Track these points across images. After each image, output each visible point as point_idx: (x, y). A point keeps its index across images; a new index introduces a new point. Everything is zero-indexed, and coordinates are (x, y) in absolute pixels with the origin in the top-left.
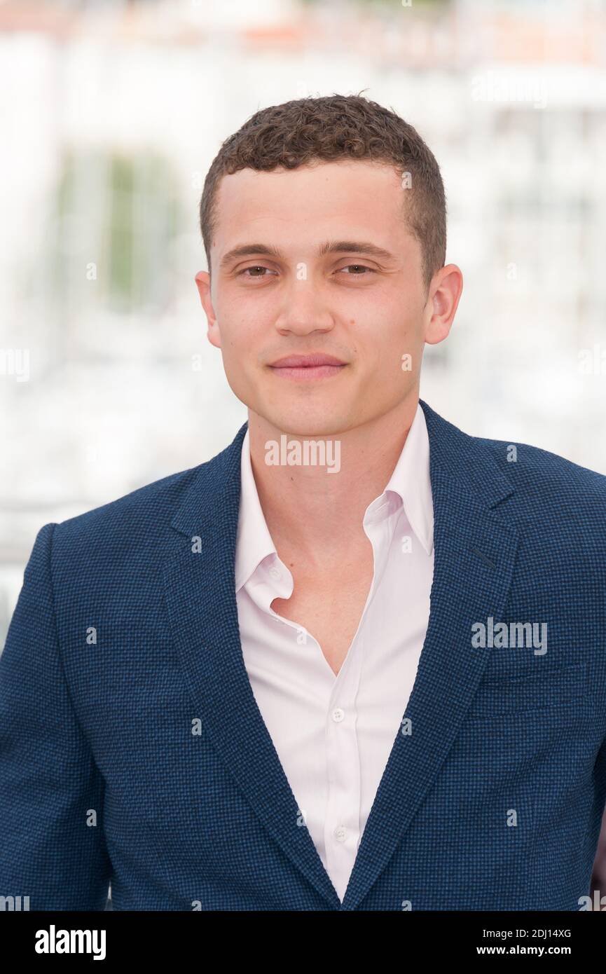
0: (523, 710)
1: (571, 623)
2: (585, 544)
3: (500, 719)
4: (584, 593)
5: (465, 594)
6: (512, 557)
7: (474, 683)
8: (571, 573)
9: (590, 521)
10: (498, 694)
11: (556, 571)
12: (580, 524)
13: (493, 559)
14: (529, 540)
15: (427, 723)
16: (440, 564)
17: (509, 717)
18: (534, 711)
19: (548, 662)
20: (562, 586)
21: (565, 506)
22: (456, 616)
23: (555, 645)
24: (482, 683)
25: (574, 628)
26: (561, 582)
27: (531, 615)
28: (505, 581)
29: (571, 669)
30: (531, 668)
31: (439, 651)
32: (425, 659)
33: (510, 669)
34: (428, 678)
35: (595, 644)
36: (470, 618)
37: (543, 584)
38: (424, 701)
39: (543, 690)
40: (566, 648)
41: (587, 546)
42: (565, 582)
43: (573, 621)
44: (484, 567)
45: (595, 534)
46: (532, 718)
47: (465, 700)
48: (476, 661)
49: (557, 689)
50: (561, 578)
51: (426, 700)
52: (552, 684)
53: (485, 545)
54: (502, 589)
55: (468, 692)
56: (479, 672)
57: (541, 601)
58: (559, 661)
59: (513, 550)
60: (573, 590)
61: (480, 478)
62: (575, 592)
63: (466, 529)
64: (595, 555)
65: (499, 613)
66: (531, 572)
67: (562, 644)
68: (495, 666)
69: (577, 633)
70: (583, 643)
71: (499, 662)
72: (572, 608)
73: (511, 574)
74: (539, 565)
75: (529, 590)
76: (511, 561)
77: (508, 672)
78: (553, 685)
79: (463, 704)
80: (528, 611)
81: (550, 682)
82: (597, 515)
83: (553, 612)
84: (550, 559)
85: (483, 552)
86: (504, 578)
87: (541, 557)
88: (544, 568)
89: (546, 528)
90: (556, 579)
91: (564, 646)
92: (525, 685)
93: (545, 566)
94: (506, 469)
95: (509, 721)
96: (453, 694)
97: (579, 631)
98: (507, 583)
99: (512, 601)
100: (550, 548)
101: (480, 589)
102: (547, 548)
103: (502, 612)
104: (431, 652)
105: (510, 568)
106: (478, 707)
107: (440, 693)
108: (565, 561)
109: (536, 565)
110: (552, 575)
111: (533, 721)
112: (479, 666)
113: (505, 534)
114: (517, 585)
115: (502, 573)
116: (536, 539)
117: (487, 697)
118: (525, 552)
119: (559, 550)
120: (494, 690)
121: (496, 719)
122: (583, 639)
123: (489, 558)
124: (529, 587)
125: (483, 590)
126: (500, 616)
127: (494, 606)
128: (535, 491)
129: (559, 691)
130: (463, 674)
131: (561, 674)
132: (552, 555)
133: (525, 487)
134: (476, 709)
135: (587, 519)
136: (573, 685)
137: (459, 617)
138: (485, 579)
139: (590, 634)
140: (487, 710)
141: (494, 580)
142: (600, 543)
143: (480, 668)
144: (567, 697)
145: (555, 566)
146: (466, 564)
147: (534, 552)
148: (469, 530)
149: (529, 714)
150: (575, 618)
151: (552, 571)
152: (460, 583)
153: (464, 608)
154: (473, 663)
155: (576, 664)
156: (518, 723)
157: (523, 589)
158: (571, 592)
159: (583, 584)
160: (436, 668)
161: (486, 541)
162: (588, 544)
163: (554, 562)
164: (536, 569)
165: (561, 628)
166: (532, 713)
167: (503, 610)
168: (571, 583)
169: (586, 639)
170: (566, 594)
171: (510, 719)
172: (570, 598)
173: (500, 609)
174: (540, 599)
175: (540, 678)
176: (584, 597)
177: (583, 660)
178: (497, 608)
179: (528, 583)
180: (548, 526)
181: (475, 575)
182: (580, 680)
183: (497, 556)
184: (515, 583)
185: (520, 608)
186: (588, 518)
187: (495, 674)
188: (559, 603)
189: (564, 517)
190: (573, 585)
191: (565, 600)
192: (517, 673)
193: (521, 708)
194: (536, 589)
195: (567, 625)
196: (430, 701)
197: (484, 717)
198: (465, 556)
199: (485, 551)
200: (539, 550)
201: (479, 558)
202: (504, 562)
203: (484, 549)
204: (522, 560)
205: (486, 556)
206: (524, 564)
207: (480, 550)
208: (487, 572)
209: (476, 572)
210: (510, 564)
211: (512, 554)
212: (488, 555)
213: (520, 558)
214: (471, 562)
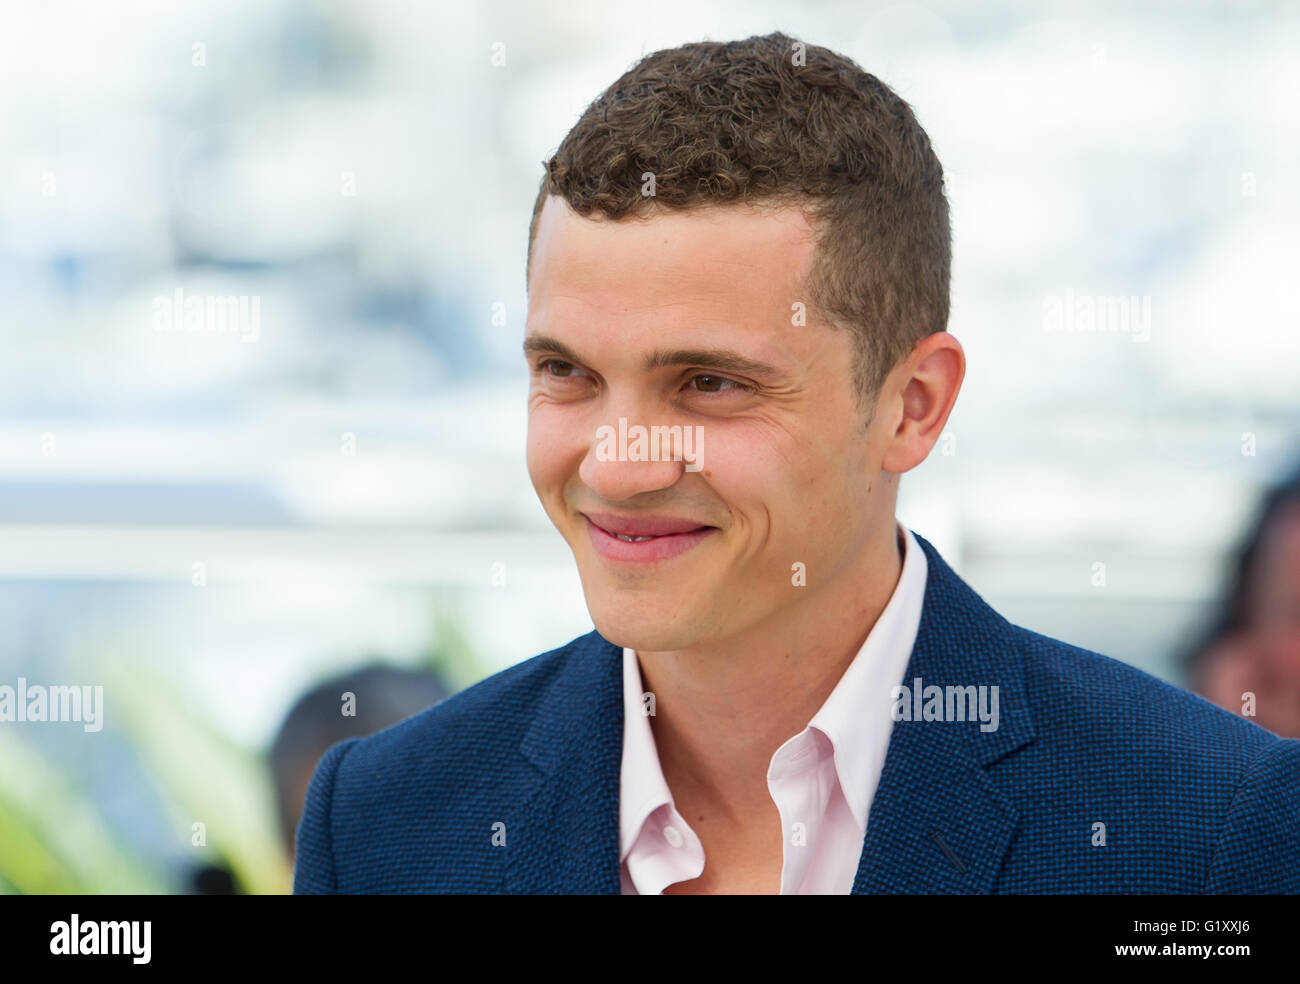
2: (1122, 840)
6: (997, 856)
11: (1066, 883)
13: (964, 857)
14: (1035, 828)
44: (945, 870)
53: (956, 831)
59: (1002, 844)
63: (931, 800)
66: (1025, 882)
73: (989, 885)
74: (1042, 871)
76: (995, 863)
84: (1060, 863)
85: (950, 844)
87: (1047, 857)
88: (1048, 877)
93: (1051, 873)
94: (1034, 693)
105: (990, 874)
108: (1084, 868)
109: (1035, 872)
113: (996, 813)
115: (974, 881)
116: (1047, 826)
118: (1023, 848)
119: (1078, 849)
123: (958, 855)
128: (1068, 740)
132: (1066, 856)
133: (1056, 729)
146: (916, 863)
147: (1038, 849)
148: (936, 801)
151: (1060, 882)
161: (959, 826)
163: (1066, 869)
164: (1035, 879)
181: (927, 883)
183: (972, 852)
189: (1102, 790)
198: (916, 848)
199: (955, 841)
200: (1047, 845)
201: (941, 852)
202: (981, 863)
203: (953, 838)
204: (1016, 862)
205: (954, 850)
206: (1017, 868)
207: (945, 840)
208: (949, 879)
209: (930, 877)
210: (992, 869)
211: (999, 851)
212: (957, 849)
213: (1013, 858)
214: (924, 860)
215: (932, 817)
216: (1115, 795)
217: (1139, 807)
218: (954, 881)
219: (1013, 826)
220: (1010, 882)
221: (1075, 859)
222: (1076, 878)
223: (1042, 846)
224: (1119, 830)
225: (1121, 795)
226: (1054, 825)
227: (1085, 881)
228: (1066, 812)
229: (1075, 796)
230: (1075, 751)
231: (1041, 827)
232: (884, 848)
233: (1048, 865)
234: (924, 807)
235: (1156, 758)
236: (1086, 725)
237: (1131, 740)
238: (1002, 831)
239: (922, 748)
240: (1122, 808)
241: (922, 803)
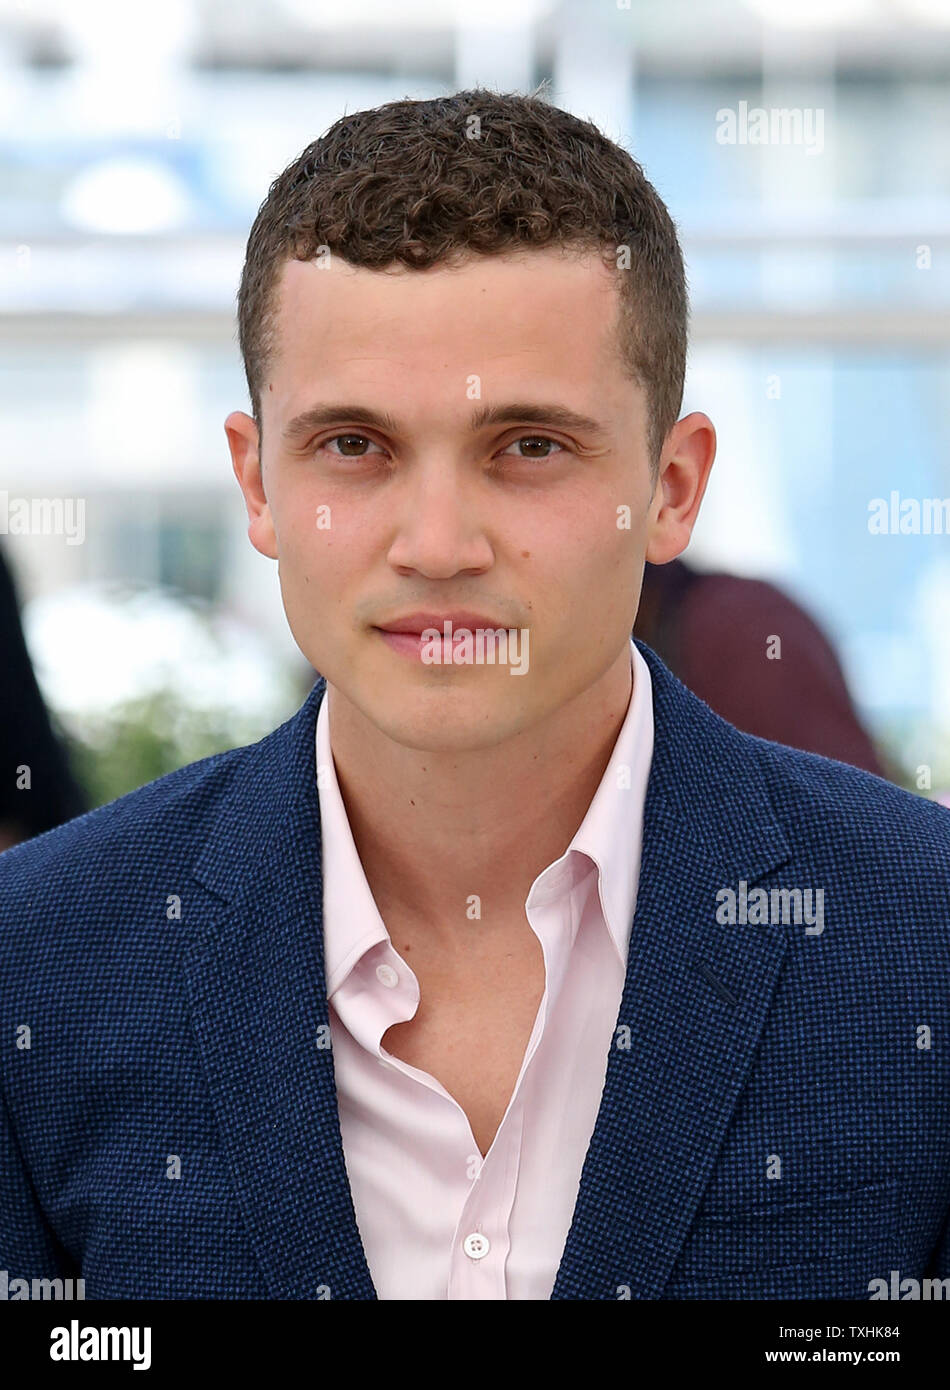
0: (778, 1265)
1: (869, 1108)
2: (903, 967)
3: (734, 1281)
4: (895, 1055)
5: (672, 1052)
6: (768, 986)
7: (685, 1212)
8: (873, 1018)
9: (917, 924)
10: (731, 1235)
11: (845, 1014)
12: (900, 928)
13: (734, 988)
14: (804, 955)
15: (598, 1283)
16: (631, 996)
17: (750, 1276)
18: (798, 1266)
19: (825, 1177)
20: (854, 1042)
21: (877, 892)
22: (652, 1090)
23: (838, 1147)
24: (700, 1214)
25: (875, 1118)
26: (854, 1034)
27: (795, 1092)
28: (750, 1029)
29: (869, 1192)
30: (792, 1187)
31: (616, 1153)
32: (591, 1167)
33: (751, 1190)
34: (597, 1201)
35: (914, 1147)
36: (679, 1095)
37: (819, 1038)
38: (590, 1242)
39: (817, 1228)
40: (859, 1152)
41: (906, 970)
42: (860, 1034)
43: (874, 1104)
44: (714, 1002)
45: (924, 948)
46: (795, 1278)
47: (670, 1242)
48: (687, 1173)
49: (843, 1228)
50: (853, 1027)
51: (595, 1241)
52: (834, 1218)
53: (721, 960)
54: (742, 1045)
55: (675, 1228)
56: (694, 1193)
57: (814, 1068)
58: (846, 1175)
59: (772, 973)
60: (875, 1048)
61: (733, 825)
62: (878, 1053)
63: (692, 926)
64: (920, 988)
65: (734, 1088)
66: (800, 1014)
67: (852, 1145)
68: (723, 1184)
69: (881, 1126)
70: (891, 1145)
71: (730, 1176)
72: (872, 1082)
73: (762, 1018)
74: (817, 1002)
75: (793, 1048)
76: (766, 993)
77: (748, 1195)
78: (838, 1221)
79: (667, 1249)
80: (787, 1085)
81: (831, 1214)
82: (933, 913)
83: (835, 1088)
84: (836, 993)
85: (717, 974)
86: (749, 1025)
87: (822, 987)
88: (824, 1008)
89: (839, 933)
90: (846, 1028)
91: (856, 1150)
92: (781, 1220)
93: (827, 1004)
94: (782, 807)
95: (751, 1285)
96: (647, 1232)
97: (884, 1122)
98: (753, 1033)
99: (759, 1066)
100: (840, 971)
101: (701, 1042)
102: (834, 972)
103: (739, 1085)
104: (601, 1155)
105: (762, 1007)
106: (694, 1259)
107: (621, 1228)
108: (864, 997)
109: (810, 1003)
110: (839, 1022)
111: (796, 1285)
112: (695, 1181)
113: (762, 940)
114: (771, 1037)
115: (746, 1014)
116: (817, 953)
117: (711, 1241)
118: (793, 977)
119: (855, 977)
120: (724, 1229)
121: (727, 1281)
122: (891, 1137)
123: (726, 985)
124: (793, 1041)
125: (707, 1045)
126: (736, 1092)
127: (724, 1075)
128: (828, 858)
129: (847, 1231)
130: (664, 1195)
131: (850, 1201)
132: (842, 985)
133: (812, 847)
134: (691, 1262)
135: (913, 920)
136: (874, 1220)
137: (658, 1093)
138: (714, 1025)
139: (904, 1129)
140: (711, 1264)
141: (730, 1027)
142: (931, 965)
143: (697, 1185)
144: (862, 1242)
145: (844, 1006)
146: (683, 996)
147: (810, 978)
148: (698, 928)
149: (788, 1272)
150: (876, 1100)
151: (838, 1014)
152: (665, 1032)
153: (668, 1077)
154: (683, 1176)
155: (879, 1182)
156: (769, 1288)
157: (782, 1046)
158: (871, 1051)
159: (894, 1040)
160: (611, 1184)
161: (724, 954)
162: (909, 966)
163: (843, 999)
164: (810, 1010)
165: (850, 1116)
166: (795, 1271)
167: (742, 1082)
168: (871, 1037)
169: (899, 1137)
170: (861, 1056)
171: (754, 1281)
172: (868, 1063)
173: (737, 1081)
174: (811, 1064)
175: (811, 1208)
176: (895, 1063)
177: (891, 1174)
178: (730, 1079)
179: (792, 1034)
180: (841, 929)
181: (696, 1017)
182: (885, 1211)
183: (741, 983)
184: (768, 1033)
185: (774, 1079)
186: (916, 917)
187: (723, 1199)
188: (848, 1072)
189: (873, 913)
190: (875, 1041)
191: (858, 1067)
192: (765, 1197)
193: (774, 1262)
194: (806, 1046)
195: (861, 1111)
196: (601, 1244)
197: (704, 1278)
198: (682, 980)
199: (721, 971)
200: (820, 973)
201: (708, 984)
202: (752, 995)
203: (719, 967)
204: (787, 992)
205: (721, 981)
206: (789, 999)
207: (712, 970)
208: (719, 1012)
209: (698, 1011)
210: (763, 1000)
211: (769, 980)
212: (725, 980)
213: (784, 988)
214: (691, 992)
215: (695, 945)
216: (889, 919)
217: (918, 931)
218: (725, 1014)
219: (783, 953)
220: (783, 1014)
221: (853, 988)
222: (855, 1010)
223: (813, 974)
224: (898, 957)
225: (895, 918)
226: (824, 952)
227: (865, 1012)
228: (835, 937)
229: (844, 919)
230: (838, 870)
231: (810, 954)
232: (651, 980)
233: (822, 994)
234: (686, 934)
235: (930, 877)
236: (846, 842)
237: (899, 858)
238: (770, 959)
239: (678, 871)
240: (898, 933)
241: (684, 930)
